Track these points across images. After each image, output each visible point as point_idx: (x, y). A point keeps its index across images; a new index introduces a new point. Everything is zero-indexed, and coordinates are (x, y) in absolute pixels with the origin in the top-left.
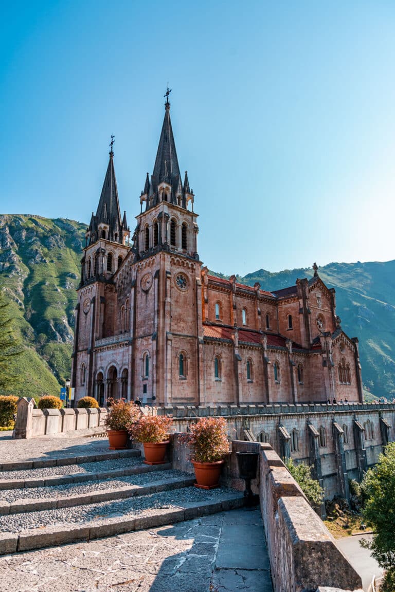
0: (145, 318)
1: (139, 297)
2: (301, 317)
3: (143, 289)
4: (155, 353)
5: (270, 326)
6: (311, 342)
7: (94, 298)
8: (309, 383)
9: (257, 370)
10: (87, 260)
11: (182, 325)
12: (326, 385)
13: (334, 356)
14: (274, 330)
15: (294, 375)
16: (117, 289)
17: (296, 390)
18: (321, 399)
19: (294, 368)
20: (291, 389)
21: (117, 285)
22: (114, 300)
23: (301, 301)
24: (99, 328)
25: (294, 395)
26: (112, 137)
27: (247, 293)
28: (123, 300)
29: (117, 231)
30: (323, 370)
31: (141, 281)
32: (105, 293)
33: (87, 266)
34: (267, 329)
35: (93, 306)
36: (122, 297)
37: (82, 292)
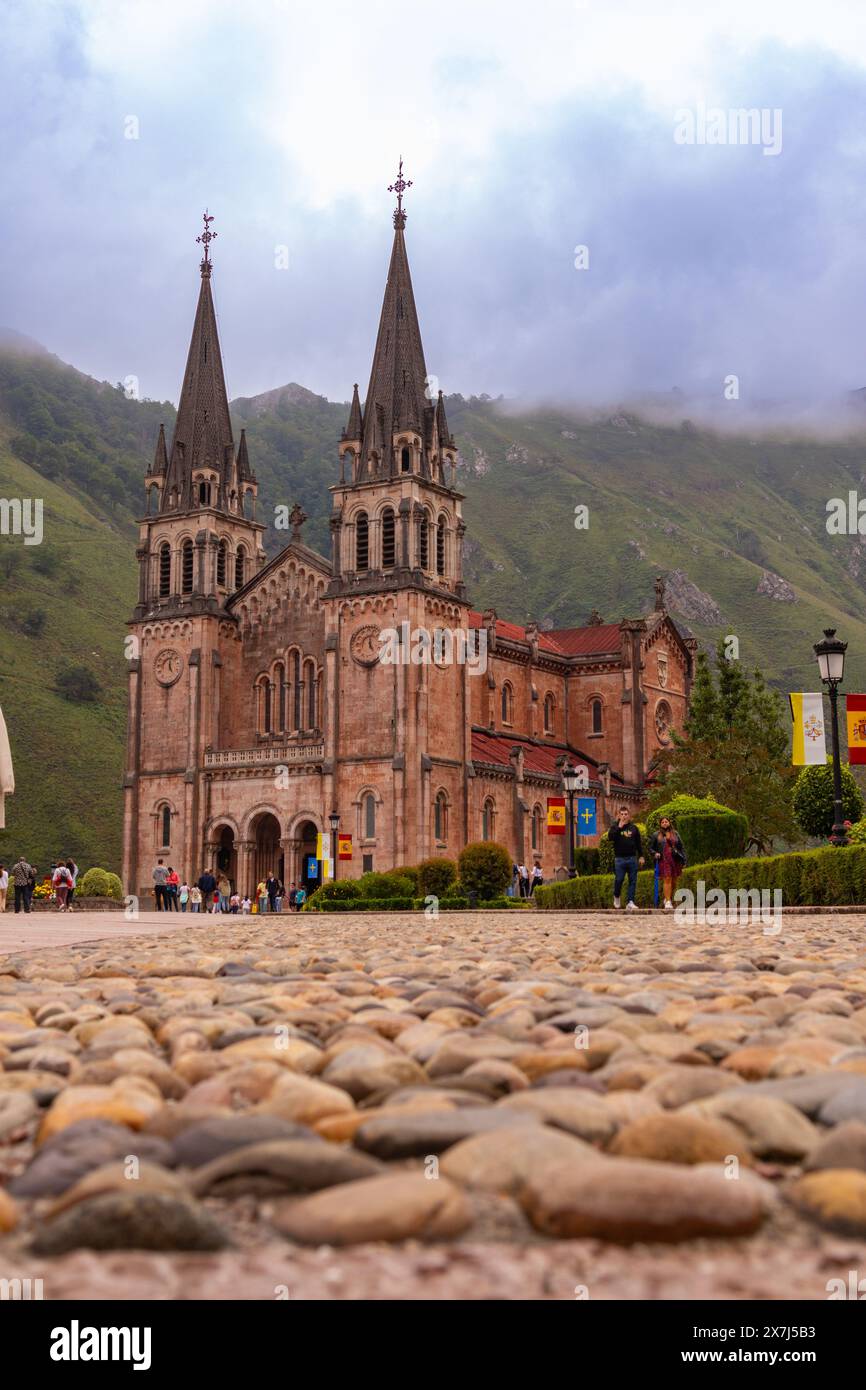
0: (366, 719)
1: (346, 672)
2: (627, 712)
3: (359, 658)
4: (399, 794)
5: (550, 725)
6: (645, 769)
7: (197, 653)
10: (154, 547)
11: (441, 739)
14: (558, 736)
16: (243, 631)
21: (245, 623)
22: (236, 658)
23: (629, 675)
24: (210, 722)
26: (206, 221)
27: (513, 650)
28: (264, 660)
29: (234, 485)
31: (353, 639)
32: (220, 642)
33: (156, 565)
34: (545, 732)
35: (194, 670)
36: (259, 653)
37: (148, 631)
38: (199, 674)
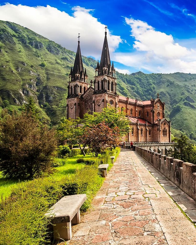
2: (152, 113)
3: (98, 104)
6: (154, 122)
7: (75, 103)
8: (153, 136)
9: (135, 131)
10: (70, 87)
12: (158, 137)
13: (162, 127)
14: (142, 117)
15: (148, 133)
16: (84, 100)
17: (148, 138)
18: (156, 141)
19: (148, 131)
20: (146, 138)
21: (84, 99)
22: (83, 104)
23: (152, 107)
24: (78, 114)
25: (147, 140)
26: (79, 34)
27: (133, 104)
28: (87, 105)
29: (83, 77)
30: (157, 131)
31: (97, 101)
32: (80, 102)
33: (70, 89)
34: (139, 116)
35: (75, 106)
36: (86, 104)
37: (69, 100)
38: (76, 107)
